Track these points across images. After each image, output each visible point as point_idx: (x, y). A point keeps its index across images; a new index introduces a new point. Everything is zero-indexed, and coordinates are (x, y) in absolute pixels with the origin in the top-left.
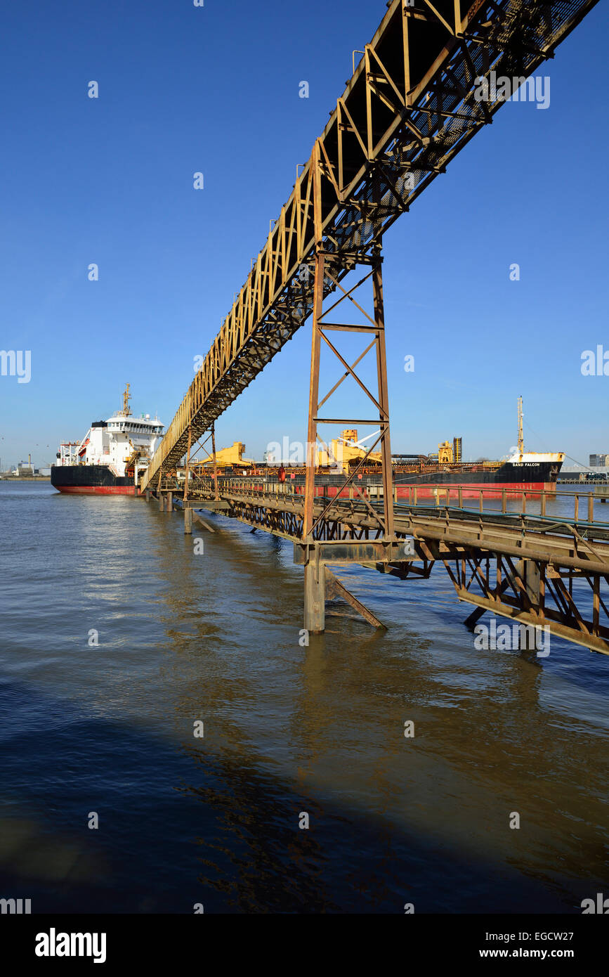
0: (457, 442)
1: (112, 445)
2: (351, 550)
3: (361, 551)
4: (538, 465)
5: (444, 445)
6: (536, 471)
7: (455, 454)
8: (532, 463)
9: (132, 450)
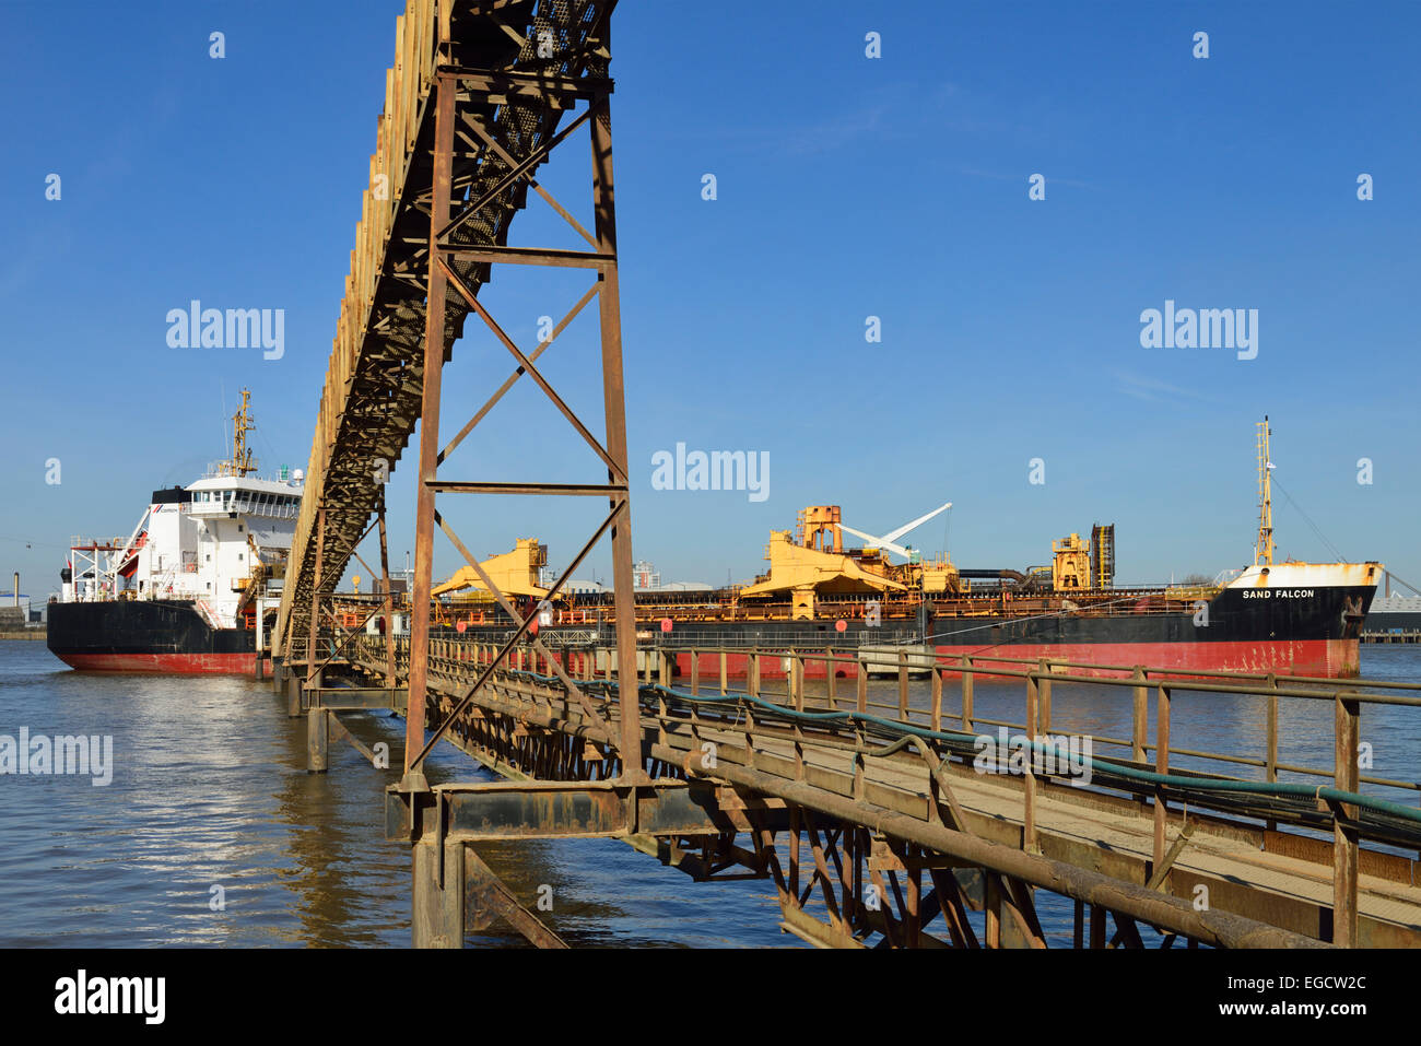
0: (1103, 535)
1: (205, 548)
2: (532, 806)
3: (558, 809)
4: (1311, 594)
5: (1067, 544)
6: (1305, 609)
7: (1096, 569)
8: (1293, 589)
9: (256, 562)
